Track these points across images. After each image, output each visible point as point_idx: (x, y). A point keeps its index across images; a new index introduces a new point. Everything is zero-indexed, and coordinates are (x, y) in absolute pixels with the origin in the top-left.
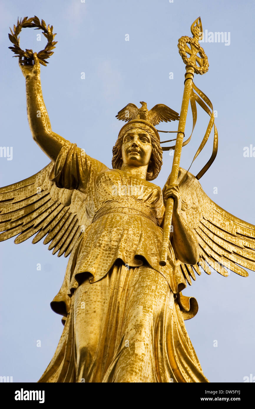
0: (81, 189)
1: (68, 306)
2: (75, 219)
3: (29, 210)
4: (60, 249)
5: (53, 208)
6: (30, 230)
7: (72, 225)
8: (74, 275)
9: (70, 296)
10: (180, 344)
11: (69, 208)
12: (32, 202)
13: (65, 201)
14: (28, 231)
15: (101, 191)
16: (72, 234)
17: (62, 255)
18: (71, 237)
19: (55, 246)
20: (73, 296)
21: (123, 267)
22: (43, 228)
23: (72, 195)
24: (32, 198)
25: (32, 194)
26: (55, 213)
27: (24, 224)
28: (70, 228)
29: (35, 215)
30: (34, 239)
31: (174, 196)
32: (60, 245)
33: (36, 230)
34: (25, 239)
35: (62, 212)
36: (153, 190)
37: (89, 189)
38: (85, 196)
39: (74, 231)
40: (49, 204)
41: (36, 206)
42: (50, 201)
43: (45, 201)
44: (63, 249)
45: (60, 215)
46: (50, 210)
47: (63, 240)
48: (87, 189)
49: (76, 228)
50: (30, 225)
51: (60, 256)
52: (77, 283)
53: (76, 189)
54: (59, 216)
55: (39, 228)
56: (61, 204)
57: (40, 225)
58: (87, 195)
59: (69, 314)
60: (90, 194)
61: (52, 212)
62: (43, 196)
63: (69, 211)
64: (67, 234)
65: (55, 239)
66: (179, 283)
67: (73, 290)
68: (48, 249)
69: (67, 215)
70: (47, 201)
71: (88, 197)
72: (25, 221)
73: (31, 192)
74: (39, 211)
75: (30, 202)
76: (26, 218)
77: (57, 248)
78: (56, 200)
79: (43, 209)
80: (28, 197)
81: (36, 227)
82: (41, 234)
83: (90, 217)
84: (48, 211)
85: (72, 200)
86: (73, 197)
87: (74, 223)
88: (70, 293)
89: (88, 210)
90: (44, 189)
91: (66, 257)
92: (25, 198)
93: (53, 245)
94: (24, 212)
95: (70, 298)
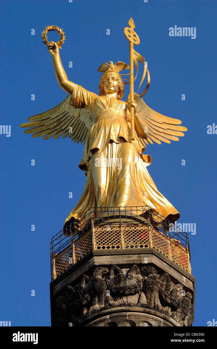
0: (86, 108)
1: (87, 166)
2: (84, 124)
3: (59, 122)
4: (78, 139)
5: (71, 120)
6: (61, 132)
7: (82, 127)
8: (89, 151)
9: (88, 161)
10: (146, 178)
11: (80, 118)
12: (60, 118)
13: (77, 115)
14: (60, 133)
15: (97, 107)
16: (83, 131)
17: (79, 142)
18: (82, 133)
19: (75, 138)
20: (90, 161)
21: (114, 143)
22: (68, 130)
23: (80, 112)
24: (60, 116)
25: (60, 114)
26: (73, 122)
27: (57, 129)
28: (81, 128)
29: (62, 124)
30: (63, 136)
31: (133, 106)
32: (77, 137)
33: (64, 132)
34: (59, 137)
35: (76, 121)
36: (122, 104)
37: (90, 107)
38: (88, 111)
39: (84, 130)
40: (69, 118)
41: (62, 120)
42: (69, 116)
43: (67, 117)
44: (79, 139)
45: (75, 122)
46: (70, 121)
47: (79, 135)
48: (89, 107)
49: (84, 128)
50: (60, 129)
51: (78, 143)
52: (91, 154)
53: (84, 108)
54: (75, 124)
55: (65, 130)
56: (75, 117)
57: (66, 129)
58: (90, 110)
59: (89, 170)
60: (91, 110)
61: (71, 121)
62: (65, 114)
63: (80, 120)
64: (80, 131)
65: (74, 135)
66: (142, 148)
67: (90, 158)
68: (72, 140)
69: (79, 122)
70: (67, 116)
71: (90, 111)
72: (57, 128)
73: (59, 113)
74: (64, 122)
75: (59, 118)
76: (58, 126)
77: (76, 139)
78: (73, 115)
79: (66, 121)
80: (58, 115)
81: (64, 130)
82: (66, 134)
83: (93, 121)
84: (69, 121)
85: (81, 114)
86: (81, 113)
87: (83, 126)
88: (88, 159)
89: (91, 118)
90: (65, 111)
91: (81, 143)
92: (56, 116)
93: (74, 138)
94: (57, 123)
95: (88, 162)
